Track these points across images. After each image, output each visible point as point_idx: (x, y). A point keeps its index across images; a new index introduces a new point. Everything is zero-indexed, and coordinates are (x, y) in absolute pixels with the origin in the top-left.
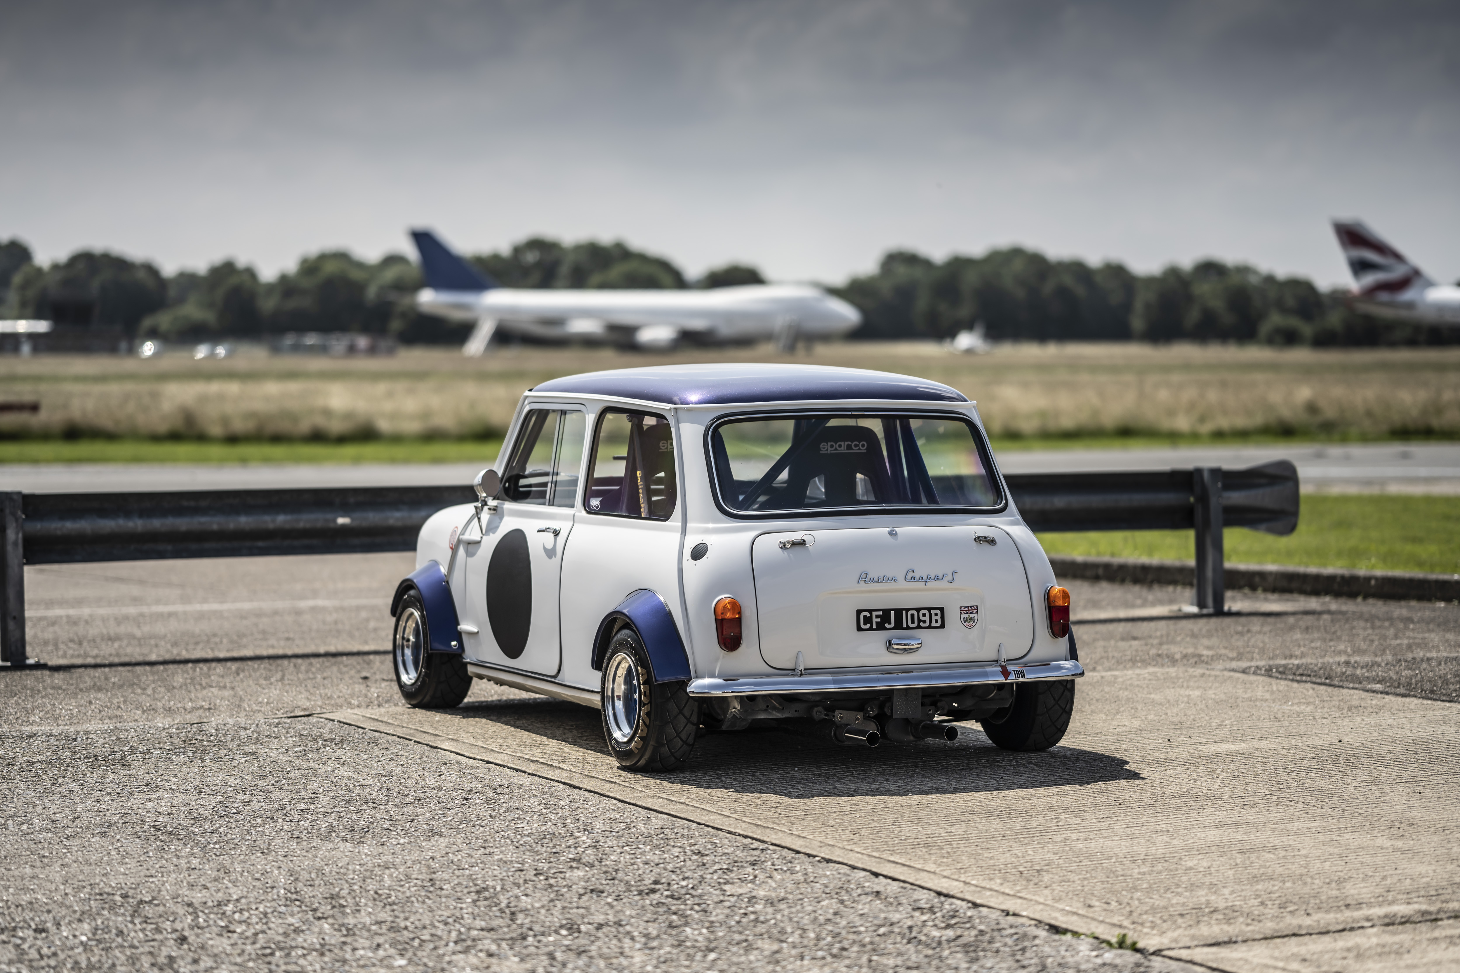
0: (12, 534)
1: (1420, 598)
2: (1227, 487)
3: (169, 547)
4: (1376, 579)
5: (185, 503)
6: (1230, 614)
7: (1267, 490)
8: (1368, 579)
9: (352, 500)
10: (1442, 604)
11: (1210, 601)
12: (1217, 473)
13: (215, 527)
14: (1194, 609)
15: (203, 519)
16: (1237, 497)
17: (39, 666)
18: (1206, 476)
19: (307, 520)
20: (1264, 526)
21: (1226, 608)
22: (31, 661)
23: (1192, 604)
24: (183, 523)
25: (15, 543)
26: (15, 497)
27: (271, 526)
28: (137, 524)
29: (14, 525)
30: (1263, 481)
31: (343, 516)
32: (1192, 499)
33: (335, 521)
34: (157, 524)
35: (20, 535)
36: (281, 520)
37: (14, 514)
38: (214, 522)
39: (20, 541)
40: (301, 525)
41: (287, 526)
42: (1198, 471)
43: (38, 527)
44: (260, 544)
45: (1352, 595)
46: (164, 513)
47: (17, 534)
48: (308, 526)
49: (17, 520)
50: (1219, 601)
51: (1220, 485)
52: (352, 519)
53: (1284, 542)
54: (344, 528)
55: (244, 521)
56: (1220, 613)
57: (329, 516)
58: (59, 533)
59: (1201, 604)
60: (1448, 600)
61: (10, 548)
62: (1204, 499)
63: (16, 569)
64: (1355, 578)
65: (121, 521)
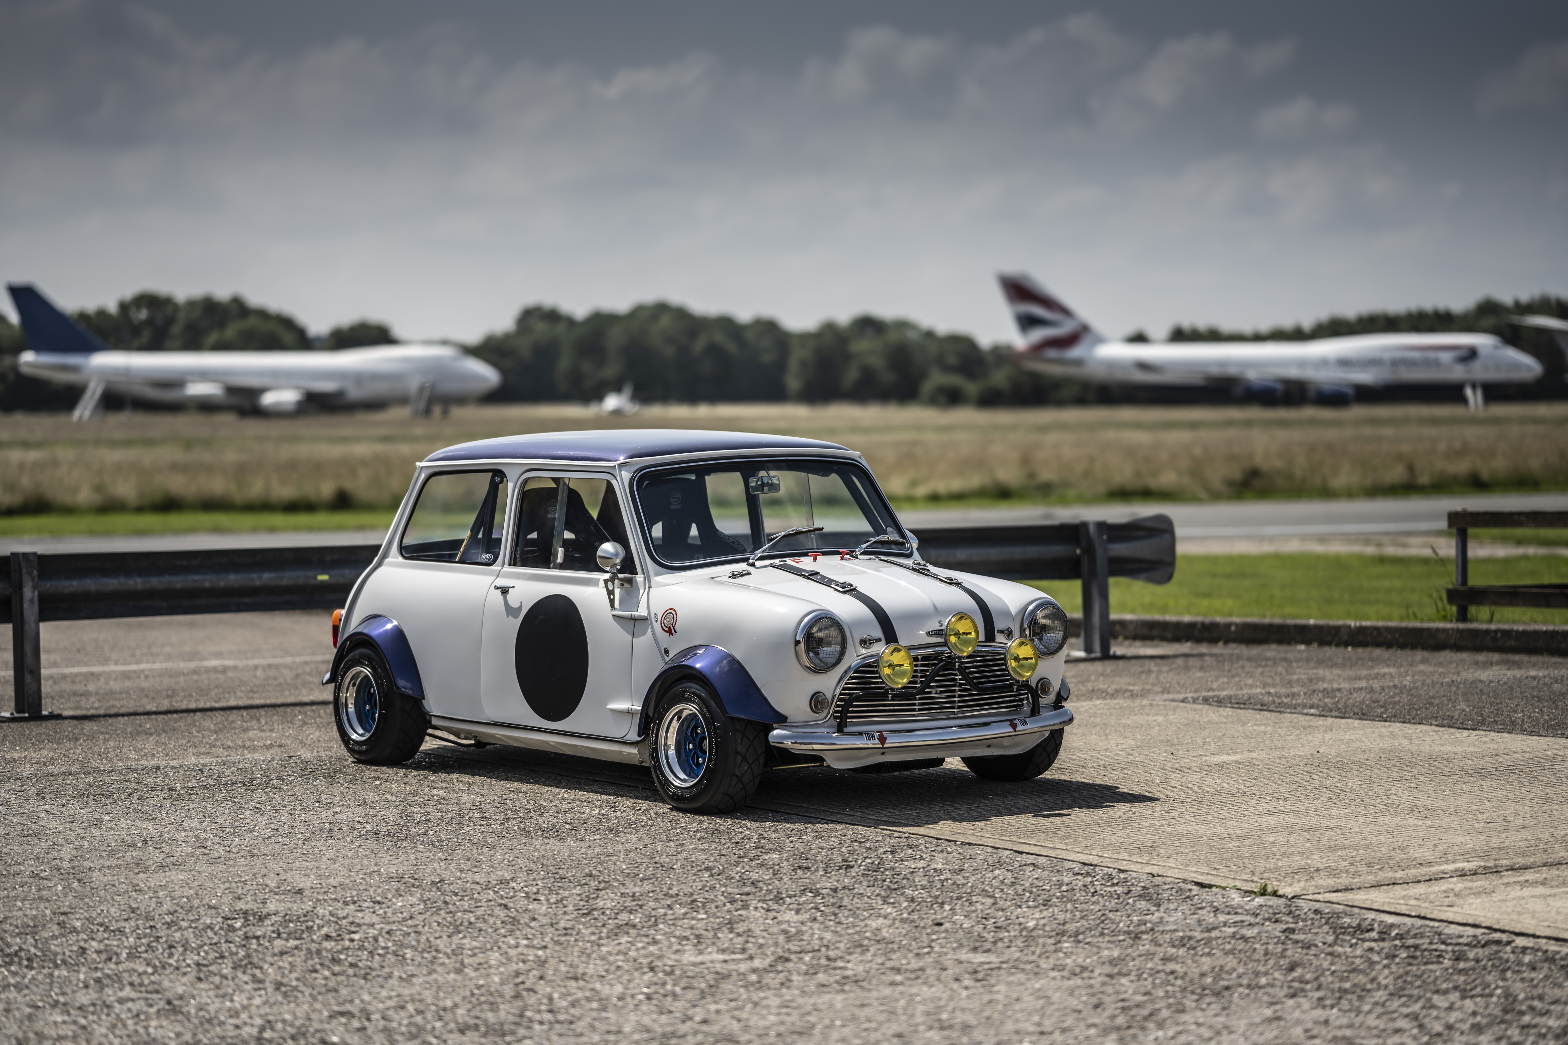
0: (28, 593)
1: (1280, 642)
2: (1111, 540)
3: (166, 604)
4: (1236, 625)
6: (1116, 658)
7: (1146, 543)
8: (1228, 625)
9: (328, 558)
10: (1302, 647)
11: (1097, 646)
12: (1102, 526)
13: (207, 585)
14: (1081, 654)
15: (196, 578)
16: (1120, 549)
17: (53, 717)
18: (1092, 529)
19: (290, 577)
20: (1144, 575)
21: (1112, 652)
22: (45, 713)
23: (1079, 650)
24: (179, 582)
25: (32, 601)
26: (31, 557)
27: (258, 583)
28: (137, 583)
29: (31, 584)
30: (1141, 533)
31: (322, 574)
32: (1078, 551)
33: (315, 578)
34: (156, 582)
35: (36, 593)
36: (266, 578)
37: (30, 574)
38: (206, 581)
39: (36, 599)
40: (285, 582)
41: (272, 583)
42: (1084, 525)
43: (49, 586)
44: (246, 600)
45: (1213, 641)
46: (161, 572)
47: (33, 592)
48: (291, 583)
49: (33, 579)
50: (1105, 647)
51: (1105, 537)
52: (330, 576)
54: (323, 583)
55: (233, 579)
56: (1106, 656)
57: (310, 573)
58: (67, 591)
59: (1088, 649)
60: (1308, 643)
61: (26, 605)
62: (1090, 550)
63: (33, 626)
64: (1214, 626)
65: (122, 580)
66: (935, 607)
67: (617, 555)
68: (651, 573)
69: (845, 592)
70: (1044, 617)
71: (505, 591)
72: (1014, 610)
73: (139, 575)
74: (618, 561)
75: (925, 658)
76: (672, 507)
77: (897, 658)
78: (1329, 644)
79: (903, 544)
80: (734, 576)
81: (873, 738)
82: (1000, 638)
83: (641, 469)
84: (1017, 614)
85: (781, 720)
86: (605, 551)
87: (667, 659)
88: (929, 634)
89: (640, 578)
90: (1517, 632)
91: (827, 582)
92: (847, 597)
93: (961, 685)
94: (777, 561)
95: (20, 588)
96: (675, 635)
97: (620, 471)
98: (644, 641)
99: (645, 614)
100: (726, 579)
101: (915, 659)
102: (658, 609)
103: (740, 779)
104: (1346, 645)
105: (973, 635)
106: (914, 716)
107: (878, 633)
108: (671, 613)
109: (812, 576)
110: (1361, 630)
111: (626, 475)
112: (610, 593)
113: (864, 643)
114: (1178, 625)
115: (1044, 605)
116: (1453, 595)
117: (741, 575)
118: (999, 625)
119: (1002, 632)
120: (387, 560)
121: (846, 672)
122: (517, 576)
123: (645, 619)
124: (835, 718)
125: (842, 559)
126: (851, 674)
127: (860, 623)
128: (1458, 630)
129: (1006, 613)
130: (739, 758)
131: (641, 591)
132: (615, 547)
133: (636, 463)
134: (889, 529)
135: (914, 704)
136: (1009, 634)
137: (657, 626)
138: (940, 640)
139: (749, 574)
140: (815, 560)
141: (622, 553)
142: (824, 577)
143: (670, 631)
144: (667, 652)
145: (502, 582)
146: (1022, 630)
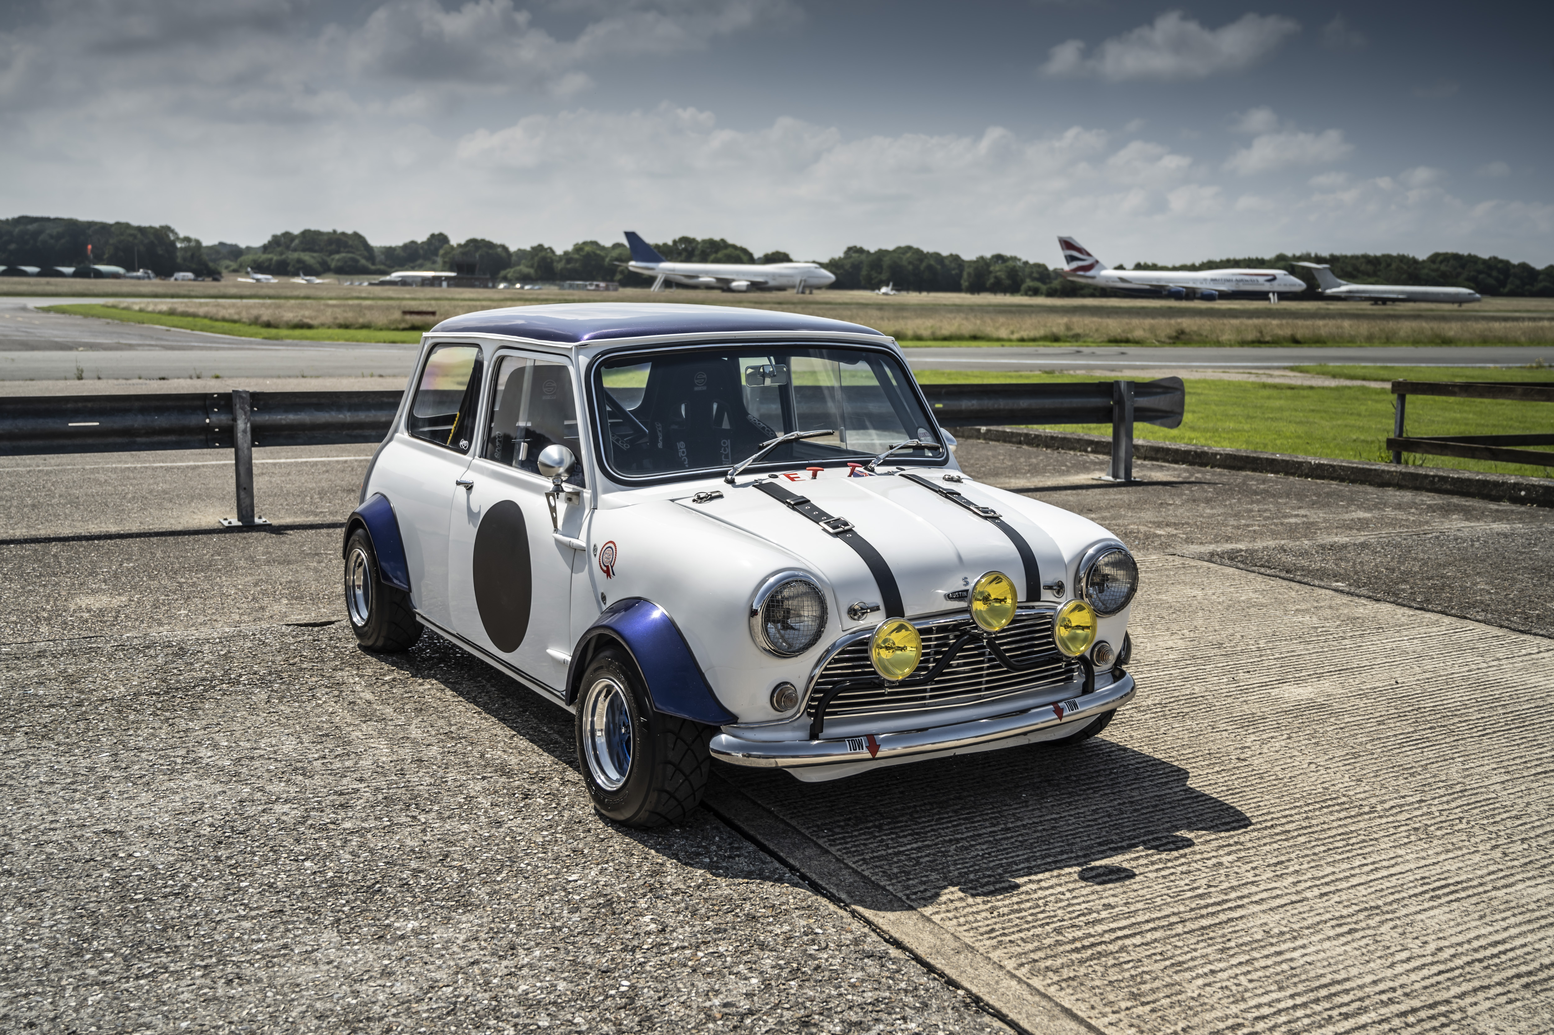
0: (241, 424)
1: (1254, 470)
2: (1137, 394)
3: (374, 433)
4: (1221, 455)
5: (385, 400)
6: (1137, 483)
7: (1162, 397)
8: (1215, 455)
10: (1272, 476)
11: (1122, 473)
12: (1131, 384)
14: (1110, 478)
16: (1143, 402)
17: (267, 525)
18: (1122, 386)
20: (1159, 421)
21: (1133, 478)
22: (259, 522)
23: (1109, 473)
25: (245, 431)
26: (244, 395)
28: (346, 417)
29: (243, 417)
30: (1159, 390)
32: (1112, 403)
35: (249, 425)
37: (243, 409)
39: (248, 429)
42: (1117, 383)
43: (266, 418)
47: (246, 424)
49: (245, 413)
50: (1128, 472)
51: (1132, 392)
53: (1174, 432)
56: (1129, 483)
58: (283, 422)
59: (1115, 476)
60: (1276, 472)
61: (240, 435)
62: (1120, 402)
63: (246, 452)
64: (1204, 454)
65: (333, 414)
66: (960, 558)
67: (560, 462)
68: (599, 489)
69: (836, 535)
70: (1107, 565)
71: (469, 487)
72: (1067, 556)
73: (349, 410)
74: (561, 470)
75: (941, 629)
76: (696, 389)
77: (898, 639)
78: (1293, 474)
79: (938, 448)
80: (699, 499)
81: (861, 746)
82: (1047, 596)
83: (603, 353)
84: (1071, 561)
85: (731, 719)
86: (548, 456)
87: (604, 608)
88: (949, 597)
89: (587, 494)
90: (1453, 478)
91: (816, 515)
92: (838, 541)
93: (990, 660)
94: (764, 477)
95: (235, 420)
96: (614, 578)
97: (577, 354)
98: (581, 578)
99: (584, 545)
100: (689, 502)
101: (929, 631)
102: (599, 540)
103: (671, 795)
104: (1307, 477)
105: (1009, 601)
106: (924, 705)
107: (874, 597)
108: (611, 546)
109: (800, 505)
110: (1320, 466)
111: (584, 360)
112: (553, 509)
113: (853, 613)
114: (1177, 451)
115: (1107, 548)
116: (1390, 443)
117: (710, 498)
118: (1046, 577)
119: (1050, 588)
120: (397, 435)
121: (828, 652)
122: (481, 471)
123: (583, 550)
124: (810, 714)
125: (853, 474)
126: (834, 655)
127: (850, 584)
128: (1401, 473)
129: (1057, 561)
130: (670, 769)
131: (587, 511)
132: (561, 453)
133: (599, 346)
134: (921, 431)
135: (925, 691)
136: (1059, 588)
137: (595, 561)
138: (963, 604)
139: (721, 496)
140: (814, 476)
141: (568, 460)
142: (815, 508)
143: (608, 571)
144: (604, 598)
145: (468, 477)
146: (1077, 580)
